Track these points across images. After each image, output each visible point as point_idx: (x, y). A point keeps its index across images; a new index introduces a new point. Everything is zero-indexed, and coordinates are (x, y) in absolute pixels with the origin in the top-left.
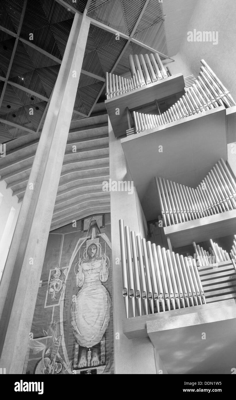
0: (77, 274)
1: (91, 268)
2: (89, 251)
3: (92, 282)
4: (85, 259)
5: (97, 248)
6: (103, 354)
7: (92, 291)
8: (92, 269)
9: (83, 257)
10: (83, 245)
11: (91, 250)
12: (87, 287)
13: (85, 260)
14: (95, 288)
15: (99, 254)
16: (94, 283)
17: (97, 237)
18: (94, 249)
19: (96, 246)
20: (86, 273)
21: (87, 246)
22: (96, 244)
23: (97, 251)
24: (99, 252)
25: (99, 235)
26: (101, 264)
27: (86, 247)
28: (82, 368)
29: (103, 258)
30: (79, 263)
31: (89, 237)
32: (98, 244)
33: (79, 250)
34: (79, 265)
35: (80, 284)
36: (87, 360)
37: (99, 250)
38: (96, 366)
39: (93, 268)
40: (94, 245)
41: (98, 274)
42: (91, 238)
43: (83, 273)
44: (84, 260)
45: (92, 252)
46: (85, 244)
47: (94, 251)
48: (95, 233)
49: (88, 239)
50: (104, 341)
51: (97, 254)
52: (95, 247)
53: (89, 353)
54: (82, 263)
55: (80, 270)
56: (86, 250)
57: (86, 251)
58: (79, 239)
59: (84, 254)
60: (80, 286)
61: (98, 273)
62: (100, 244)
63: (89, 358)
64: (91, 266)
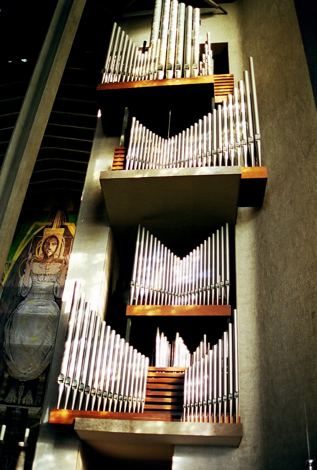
0: (22, 276)
1: (44, 273)
2: (45, 246)
3: (42, 293)
4: (37, 256)
5: (58, 244)
6: (39, 393)
7: (40, 307)
8: (45, 275)
9: (35, 252)
10: (38, 234)
11: (49, 245)
12: (33, 299)
13: (38, 258)
14: (44, 303)
15: (60, 254)
16: (44, 295)
17: (62, 226)
18: (53, 244)
19: (58, 241)
20: (35, 278)
21: (45, 237)
22: (58, 237)
23: (57, 247)
24: (60, 251)
25: (66, 224)
26: (59, 270)
27: (42, 239)
28: (9, 404)
29: (64, 261)
30: (28, 261)
31: (50, 224)
32: (61, 238)
33: (31, 239)
34: (27, 263)
35: (23, 292)
36: (17, 396)
37: (61, 248)
38: (28, 406)
39: (47, 273)
40: (54, 239)
41: (52, 284)
42: (51, 227)
43: (30, 278)
44: (35, 258)
45: (50, 249)
46: (41, 233)
47: (53, 248)
48: (59, 219)
49: (47, 227)
50: (44, 378)
51: (56, 253)
52: (56, 242)
53: (21, 389)
54: (32, 261)
55: (27, 272)
56: (41, 242)
57: (41, 245)
58: (34, 223)
59: (37, 248)
60: (23, 296)
61: (53, 282)
62: (64, 239)
63: (21, 394)
64: (44, 269)
